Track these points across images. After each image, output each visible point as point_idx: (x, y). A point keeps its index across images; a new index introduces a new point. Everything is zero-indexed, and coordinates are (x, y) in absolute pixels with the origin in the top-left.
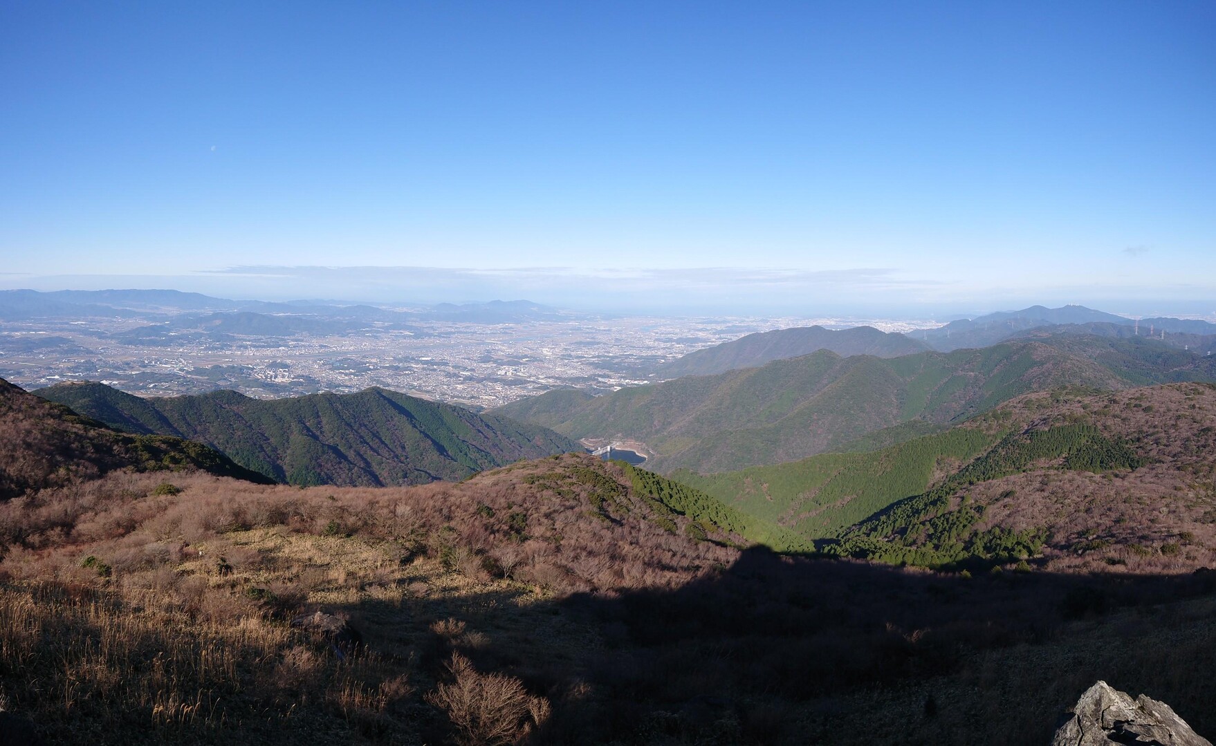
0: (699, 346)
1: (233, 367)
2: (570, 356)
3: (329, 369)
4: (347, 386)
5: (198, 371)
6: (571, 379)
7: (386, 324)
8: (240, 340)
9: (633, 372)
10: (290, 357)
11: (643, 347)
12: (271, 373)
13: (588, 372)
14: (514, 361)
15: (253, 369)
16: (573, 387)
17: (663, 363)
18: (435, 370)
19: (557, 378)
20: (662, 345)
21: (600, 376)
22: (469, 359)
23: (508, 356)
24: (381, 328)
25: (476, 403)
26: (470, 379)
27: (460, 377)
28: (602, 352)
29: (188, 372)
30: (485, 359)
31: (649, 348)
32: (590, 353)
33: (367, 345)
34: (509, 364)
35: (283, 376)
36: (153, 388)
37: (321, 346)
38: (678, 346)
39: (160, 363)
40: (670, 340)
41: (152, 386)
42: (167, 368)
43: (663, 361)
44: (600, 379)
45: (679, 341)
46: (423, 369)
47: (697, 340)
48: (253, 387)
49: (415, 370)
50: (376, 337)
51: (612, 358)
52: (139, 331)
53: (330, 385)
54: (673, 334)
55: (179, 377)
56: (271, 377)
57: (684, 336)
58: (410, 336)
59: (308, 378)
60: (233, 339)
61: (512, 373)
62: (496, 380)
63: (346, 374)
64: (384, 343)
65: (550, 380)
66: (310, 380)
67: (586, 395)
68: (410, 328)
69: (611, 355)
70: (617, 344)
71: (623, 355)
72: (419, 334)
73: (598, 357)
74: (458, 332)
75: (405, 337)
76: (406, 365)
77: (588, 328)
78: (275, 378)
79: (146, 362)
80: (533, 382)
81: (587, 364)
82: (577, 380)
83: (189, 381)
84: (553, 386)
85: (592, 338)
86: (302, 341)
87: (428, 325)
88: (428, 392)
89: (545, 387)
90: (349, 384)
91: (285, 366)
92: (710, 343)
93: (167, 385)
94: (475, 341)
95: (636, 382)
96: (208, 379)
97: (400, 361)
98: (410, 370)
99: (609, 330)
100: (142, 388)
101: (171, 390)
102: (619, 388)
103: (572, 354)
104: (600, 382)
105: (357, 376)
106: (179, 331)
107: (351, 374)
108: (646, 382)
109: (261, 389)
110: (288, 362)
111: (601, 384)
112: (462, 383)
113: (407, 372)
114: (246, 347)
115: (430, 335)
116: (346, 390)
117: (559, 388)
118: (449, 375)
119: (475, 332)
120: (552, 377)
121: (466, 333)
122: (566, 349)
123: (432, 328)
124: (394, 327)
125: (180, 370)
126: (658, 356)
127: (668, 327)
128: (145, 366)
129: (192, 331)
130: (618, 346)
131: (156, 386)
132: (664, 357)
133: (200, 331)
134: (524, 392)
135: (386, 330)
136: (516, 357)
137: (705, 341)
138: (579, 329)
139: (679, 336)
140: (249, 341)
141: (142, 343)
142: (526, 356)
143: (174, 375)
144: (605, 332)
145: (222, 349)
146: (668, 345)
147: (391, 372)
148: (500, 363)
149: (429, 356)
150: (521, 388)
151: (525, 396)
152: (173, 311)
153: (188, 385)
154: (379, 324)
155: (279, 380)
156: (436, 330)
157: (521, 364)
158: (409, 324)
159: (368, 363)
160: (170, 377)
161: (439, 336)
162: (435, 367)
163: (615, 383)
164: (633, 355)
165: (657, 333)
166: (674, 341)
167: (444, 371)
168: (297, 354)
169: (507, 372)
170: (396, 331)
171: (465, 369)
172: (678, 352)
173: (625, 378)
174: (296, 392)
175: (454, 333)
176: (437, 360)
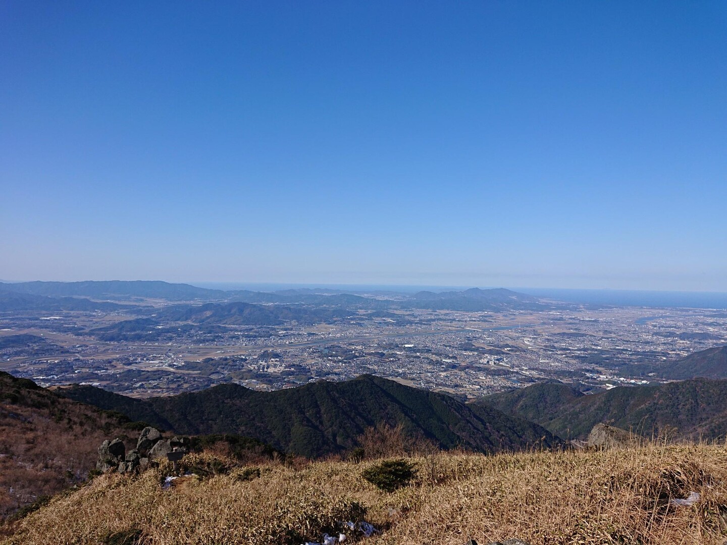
0: (710, 343)
1: (226, 359)
2: (554, 347)
3: (319, 357)
4: (336, 374)
5: (189, 366)
6: (556, 373)
7: (369, 312)
8: (232, 331)
9: (627, 369)
10: (280, 346)
11: (638, 342)
12: (263, 363)
13: (575, 365)
14: (497, 351)
15: (246, 360)
16: (560, 382)
17: (664, 361)
18: (419, 357)
19: (542, 370)
20: (662, 340)
21: (588, 371)
22: (450, 346)
23: (490, 344)
24: (364, 315)
25: (460, 391)
26: (454, 367)
27: (443, 364)
28: (588, 345)
29: (178, 368)
30: (467, 347)
31: (647, 343)
32: (576, 346)
33: (352, 332)
34: (491, 352)
35: (275, 366)
36: (140, 387)
37: (310, 334)
38: (681, 342)
39: (147, 360)
40: (672, 334)
41: (138, 385)
42: (154, 365)
43: (665, 358)
44: (588, 375)
45: (683, 336)
46: (407, 356)
47: (706, 336)
48: (246, 379)
49: (399, 357)
50: (360, 325)
51: (602, 352)
52: (122, 325)
53: (319, 373)
54: (675, 327)
55: (167, 373)
56: (263, 368)
57: (689, 331)
58: (392, 324)
59: (299, 367)
60: (225, 330)
61: (495, 363)
62: (479, 369)
63: (335, 362)
64: (369, 331)
65: (534, 372)
66: (301, 370)
67: (576, 392)
68: (392, 316)
69: (599, 348)
70: (606, 336)
71: (615, 349)
72: (401, 322)
73: (585, 350)
74: (438, 319)
75: (388, 324)
76: (391, 352)
77: (571, 319)
78: (267, 368)
79: (131, 359)
80: (517, 373)
81: (572, 357)
82: (563, 373)
83: (180, 377)
84: (538, 379)
85: (576, 329)
86: (291, 329)
87: (408, 313)
88: (413, 379)
89: (531, 380)
90: (336, 370)
91: (276, 356)
92: (723, 341)
93: (155, 383)
94: (454, 328)
95: (633, 381)
96: (200, 374)
97: (385, 349)
98: (394, 357)
99: (595, 321)
100: (127, 388)
101: (161, 388)
102: (611, 387)
103: (556, 345)
104: (588, 378)
105: (345, 363)
106: (167, 323)
107: (340, 361)
108: (644, 382)
109: (254, 381)
110: (279, 351)
111: (590, 380)
112: (445, 371)
113: (392, 359)
114: (238, 338)
115: (411, 323)
116: (336, 378)
117: (545, 381)
118: (431, 362)
119: (454, 320)
120: (536, 369)
121: (444, 320)
122: (548, 340)
123: (412, 315)
124: (377, 315)
125: (170, 366)
126: (659, 352)
127: (668, 319)
128: (130, 364)
129: (181, 323)
130: (608, 338)
131: (142, 385)
132: (665, 354)
133: (190, 322)
134: (509, 384)
135: (370, 317)
136: (498, 346)
137: (718, 337)
138: (561, 319)
139: (684, 331)
140: (241, 331)
141: (126, 339)
142: (507, 346)
143: (163, 371)
144: (591, 323)
145: (214, 340)
146: (670, 339)
147: (377, 359)
148: (482, 352)
149: (412, 344)
150: (505, 378)
151: (510, 387)
152: (160, 303)
153: (179, 381)
154: (362, 312)
155: (271, 370)
156: (416, 317)
157: (503, 353)
158: (391, 311)
159: (353, 350)
160: (159, 374)
161: (421, 322)
162: (418, 354)
163: (607, 380)
164: (627, 350)
165: (655, 326)
166: (677, 336)
167: (428, 358)
168: (287, 343)
169: (489, 360)
170: (379, 319)
171: (447, 357)
172: (683, 349)
173: (619, 375)
174: (288, 382)
175: (434, 320)
176: (421, 347)
